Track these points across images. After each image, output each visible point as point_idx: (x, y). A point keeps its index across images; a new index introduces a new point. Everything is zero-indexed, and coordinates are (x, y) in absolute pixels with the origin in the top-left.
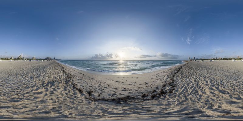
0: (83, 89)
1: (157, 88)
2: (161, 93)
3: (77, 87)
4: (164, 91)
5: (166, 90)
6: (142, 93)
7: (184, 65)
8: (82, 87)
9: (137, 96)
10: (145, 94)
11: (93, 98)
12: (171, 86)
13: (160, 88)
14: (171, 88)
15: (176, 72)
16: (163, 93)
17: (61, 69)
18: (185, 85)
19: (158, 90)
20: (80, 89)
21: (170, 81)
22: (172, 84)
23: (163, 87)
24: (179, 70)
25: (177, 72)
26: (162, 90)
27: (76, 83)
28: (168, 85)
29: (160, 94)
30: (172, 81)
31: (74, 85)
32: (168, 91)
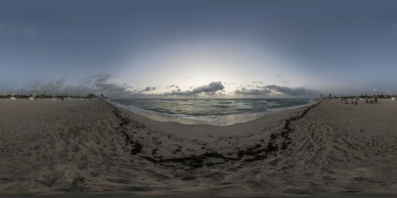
0: (143, 143)
1: (262, 141)
2: (268, 148)
3: (133, 140)
4: (274, 145)
5: (277, 144)
6: (239, 149)
7: (313, 106)
8: (140, 139)
9: (229, 154)
10: (242, 151)
11: (158, 158)
12: (284, 137)
13: (267, 141)
14: (285, 140)
15: (300, 115)
16: (271, 149)
17: (113, 111)
18: (308, 136)
19: (265, 144)
20: (138, 142)
21: (283, 130)
22: (286, 135)
23: (271, 140)
24: (305, 113)
25: (302, 116)
26: (270, 144)
27: (131, 134)
28: (280, 136)
29: (267, 151)
30: (287, 130)
31: (127, 135)
32: (280, 146)
